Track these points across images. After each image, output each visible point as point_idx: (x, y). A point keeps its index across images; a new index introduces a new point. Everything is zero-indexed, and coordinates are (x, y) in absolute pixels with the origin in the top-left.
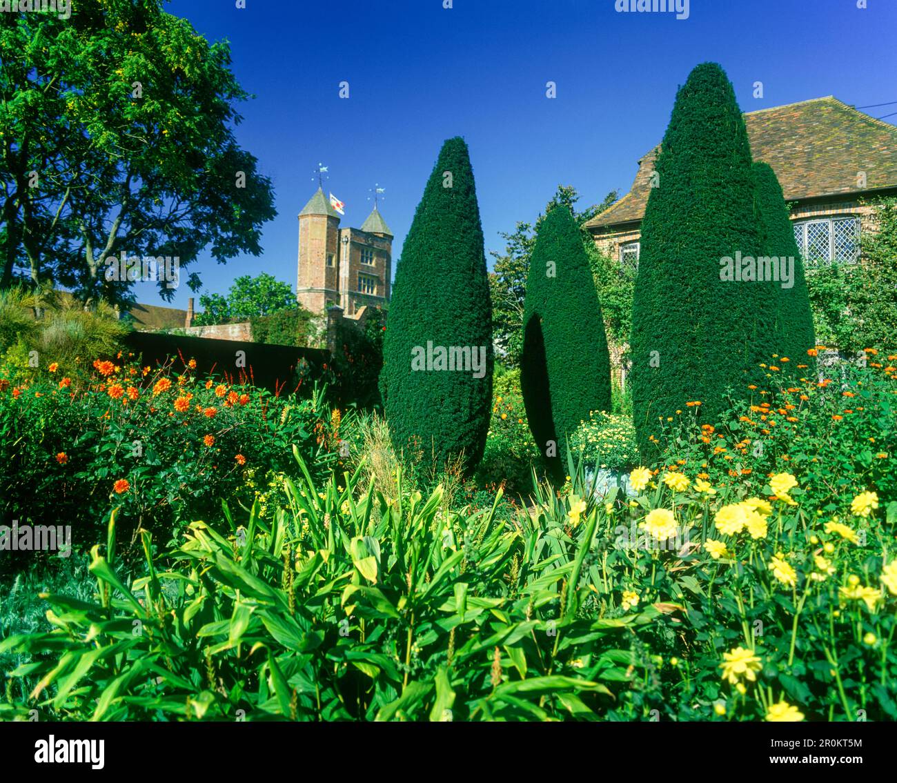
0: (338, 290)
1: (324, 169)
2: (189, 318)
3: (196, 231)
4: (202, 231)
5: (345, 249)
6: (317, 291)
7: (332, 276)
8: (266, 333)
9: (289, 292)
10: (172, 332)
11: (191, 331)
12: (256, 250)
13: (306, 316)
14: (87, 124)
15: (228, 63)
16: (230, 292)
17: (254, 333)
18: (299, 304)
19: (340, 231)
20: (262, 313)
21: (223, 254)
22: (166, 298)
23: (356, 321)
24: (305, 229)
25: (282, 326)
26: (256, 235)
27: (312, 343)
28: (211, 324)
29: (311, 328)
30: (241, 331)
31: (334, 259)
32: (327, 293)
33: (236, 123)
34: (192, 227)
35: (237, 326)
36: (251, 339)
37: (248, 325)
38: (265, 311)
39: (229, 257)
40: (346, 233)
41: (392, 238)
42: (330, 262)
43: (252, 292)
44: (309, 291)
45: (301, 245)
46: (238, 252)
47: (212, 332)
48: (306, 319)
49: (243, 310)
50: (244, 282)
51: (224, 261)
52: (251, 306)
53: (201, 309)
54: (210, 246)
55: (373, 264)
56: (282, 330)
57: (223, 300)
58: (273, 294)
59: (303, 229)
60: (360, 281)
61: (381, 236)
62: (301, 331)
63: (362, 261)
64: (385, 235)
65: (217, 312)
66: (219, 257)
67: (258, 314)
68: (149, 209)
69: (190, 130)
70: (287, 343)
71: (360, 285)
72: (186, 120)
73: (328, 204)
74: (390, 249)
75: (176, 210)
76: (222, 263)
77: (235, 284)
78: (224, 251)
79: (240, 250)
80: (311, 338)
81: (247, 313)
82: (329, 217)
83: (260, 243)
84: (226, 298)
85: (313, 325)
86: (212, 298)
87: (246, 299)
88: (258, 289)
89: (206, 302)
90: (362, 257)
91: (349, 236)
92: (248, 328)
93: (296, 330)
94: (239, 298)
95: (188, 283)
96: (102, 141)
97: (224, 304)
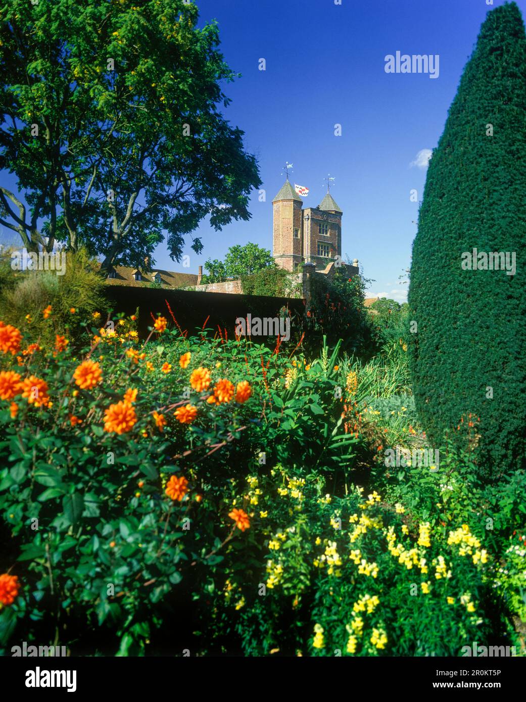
0: (302, 255)
1: (290, 166)
2: (199, 280)
3: (198, 205)
4: (202, 204)
5: (307, 224)
6: (287, 256)
7: (298, 245)
8: (253, 288)
9: (268, 256)
10: (187, 289)
11: (199, 288)
12: (246, 215)
13: (283, 274)
14: (90, 88)
15: (217, 44)
16: (226, 258)
17: (244, 288)
18: (276, 265)
19: (303, 211)
20: (249, 272)
21: (219, 222)
22: (175, 259)
23: (325, 275)
24: (278, 212)
25: (265, 282)
26: (245, 201)
27: (289, 294)
28: (213, 282)
29: (287, 282)
30: (235, 287)
31: (299, 232)
32: (294, 257)
33: (225, 106)
34: (194, 202)
35: (231, 283)
36: (242, 293)
37: (239, 282)
38: (251, 271)
39: (224, 224)
40: (307, 212)
41: (341, 214)
42: (296, 235)
43: (242, 257)
44: (281, 256)
45: (275, 223)
46: (230, 219)
47: (214, 288)
48: (284, 276)
49: (236, 271)
50: (235, 250)
51: (220, 229)
52: (242, 268)
53: (207, 273)
54: (209, 216)
55: (328, 235)
56: (265, 285)
57: (221, 264)
58: (257, 258)
59: (276, 211)
60: (319, 247)
61: (333, 213)
62: (280, 285)
63: (320, 232)
64: (336, 212)
65: (217, 272)
66: (216, 226)
67: (246, 273)
68: (163, 190)
69: (184, 93)
70: (269, 294)
71: (319, 251)
72: (179, 83)
73: (293, 191)
74: (340, 222)
75: (181, 187)
76: (219, 231)
77: (229, 252)
78: (220, 220)
79: (232, 217)
80: (288, 290)
81: (238, 273)
82: (295, 201)
83: (249, 209)
84: (223, 263)
85: (289, 280)
86: (213, 264)
87: (238, 262)
88: (246, 254)
89: (209, 266)
90: (320, 230)
91: (310, 214)
92: (240, 285)
93: (275, 284)
94: (232, 262)
95: (192, 247)
96: (101, 102)
97: (222, 268)
